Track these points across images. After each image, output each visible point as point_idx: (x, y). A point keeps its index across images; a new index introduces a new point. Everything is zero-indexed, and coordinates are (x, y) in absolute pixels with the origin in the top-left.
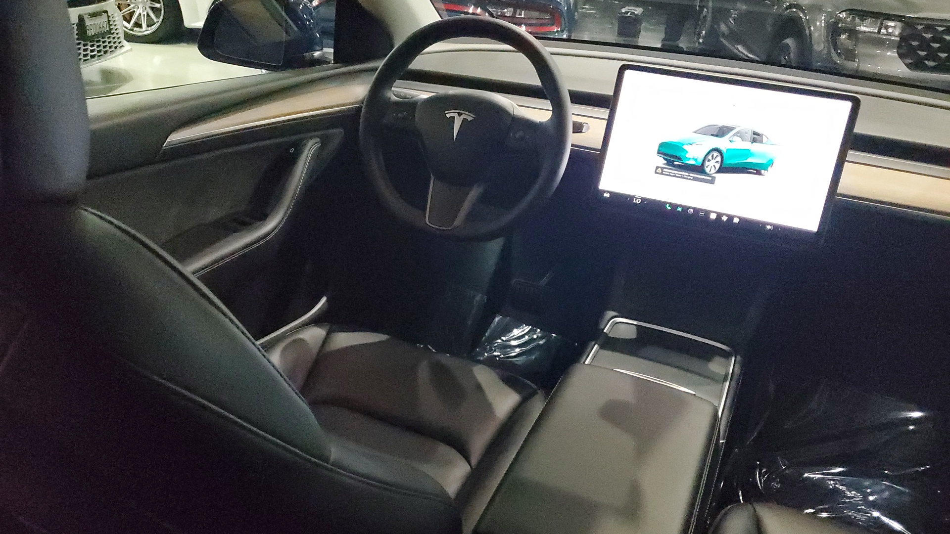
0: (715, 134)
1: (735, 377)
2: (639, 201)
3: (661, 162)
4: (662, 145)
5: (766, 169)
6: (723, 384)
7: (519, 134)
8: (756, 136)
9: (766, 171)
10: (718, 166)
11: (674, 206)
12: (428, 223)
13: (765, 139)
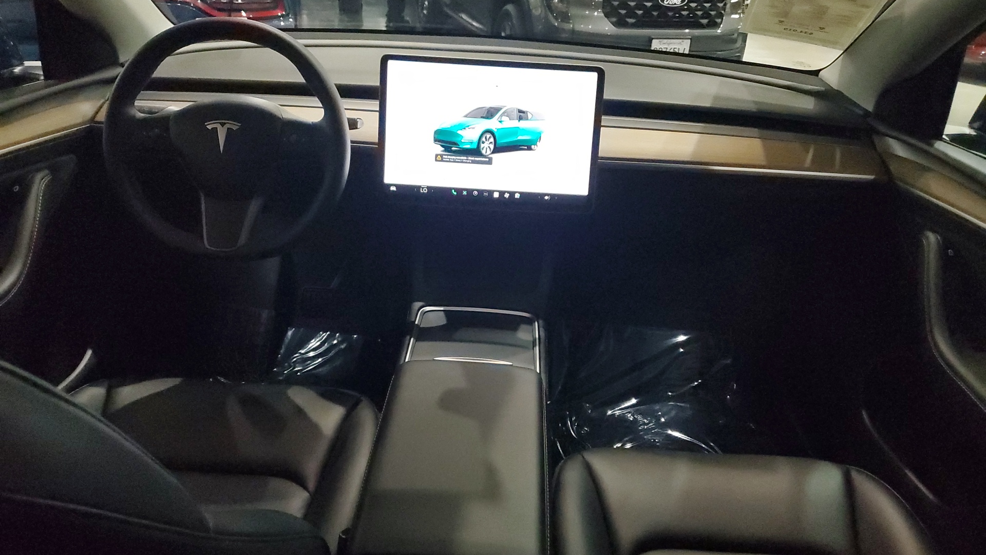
0: (484, 116)
1: (542, 340)
2: (425, 190)
3: (439, 149)
4: (437, 132)
5: (535, 144)
6: (533, 349)
7: (294, 138)
8: (521, 114)
9: (536, 146)
10: (492, 146)
11: (459, 191)
12: (208, 247)
13: (530, 116)
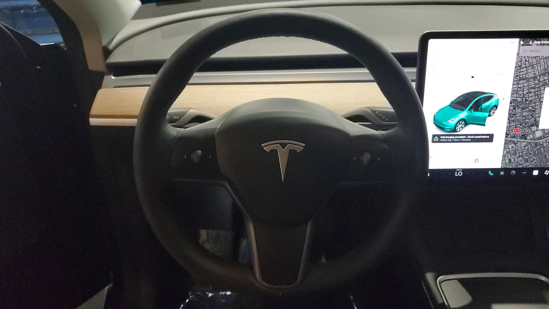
2: (460, 174)
7: (366, 157)
